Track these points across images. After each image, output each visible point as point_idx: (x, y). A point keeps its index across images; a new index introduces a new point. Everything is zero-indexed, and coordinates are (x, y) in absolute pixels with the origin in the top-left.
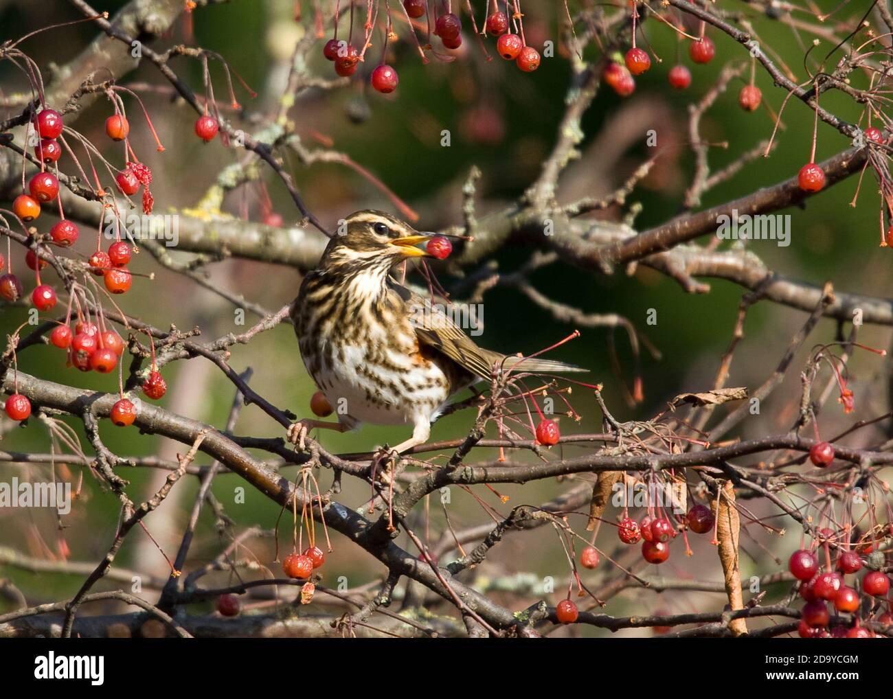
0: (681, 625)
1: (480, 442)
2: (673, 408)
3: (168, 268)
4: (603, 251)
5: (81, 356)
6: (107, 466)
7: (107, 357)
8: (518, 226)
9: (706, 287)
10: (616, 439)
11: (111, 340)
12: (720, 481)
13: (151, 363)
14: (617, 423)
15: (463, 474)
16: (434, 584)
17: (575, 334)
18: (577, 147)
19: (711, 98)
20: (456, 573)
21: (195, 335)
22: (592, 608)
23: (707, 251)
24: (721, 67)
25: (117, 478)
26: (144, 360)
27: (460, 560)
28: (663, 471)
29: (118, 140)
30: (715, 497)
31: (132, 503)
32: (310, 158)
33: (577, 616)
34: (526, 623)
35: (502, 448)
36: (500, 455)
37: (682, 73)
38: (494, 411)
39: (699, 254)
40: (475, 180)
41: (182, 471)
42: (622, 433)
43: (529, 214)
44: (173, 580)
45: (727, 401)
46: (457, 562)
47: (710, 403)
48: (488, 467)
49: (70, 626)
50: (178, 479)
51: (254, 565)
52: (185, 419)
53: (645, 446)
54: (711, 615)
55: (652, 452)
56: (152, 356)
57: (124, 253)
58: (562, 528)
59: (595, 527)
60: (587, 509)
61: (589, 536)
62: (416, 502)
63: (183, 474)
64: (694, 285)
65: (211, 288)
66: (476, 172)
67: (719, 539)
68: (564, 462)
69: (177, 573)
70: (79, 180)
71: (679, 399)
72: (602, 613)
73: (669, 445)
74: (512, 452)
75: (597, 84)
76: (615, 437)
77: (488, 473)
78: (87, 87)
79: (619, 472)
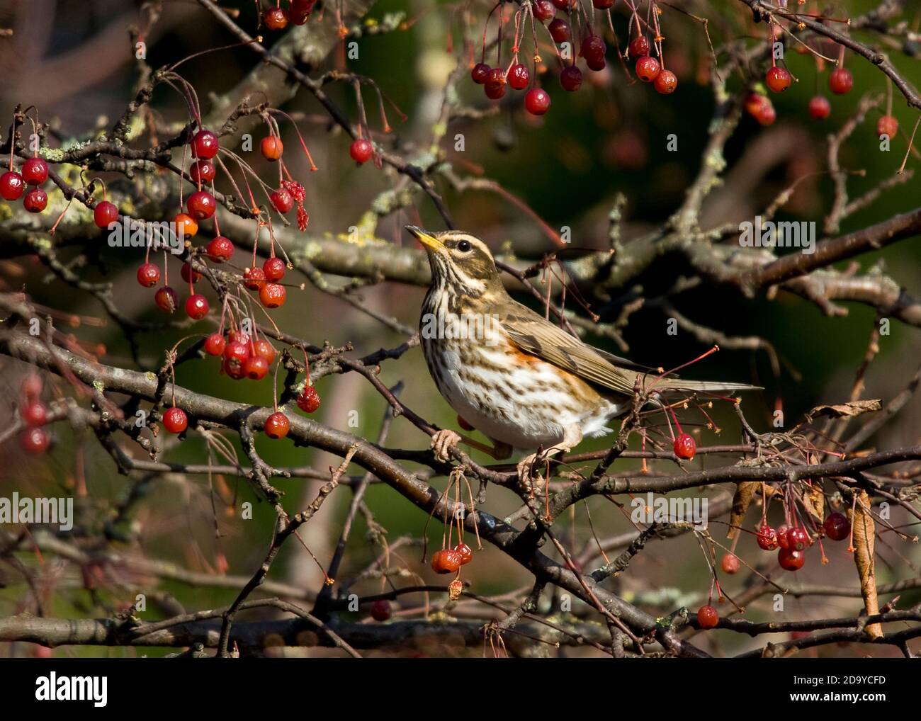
0: (818, 630)
1: (624, 453)
2: (810, 420)
3: (324, 291)
4: (745, 275)
5: (233, 364)
6: (263, 478)
7: (259, 364)
8: (662, 251)
9: (844, 311)
10: (755, 450)
11: (264, 349)
12: (856, 490)
13: (305, 378)
14: (756, 435)
15: (607, 484)
16: (579, 591)
17: (715, 349)
18: (720, 175)
19: (849, 128)
20: (601, 580)
21: (348, 350)
22: (732, 614)
23: (845, 276)
24: (858, 97)
25: (273, 489)
26: (298, 375)
27: (605, 568)
28: (800, 481)
29: (272, 160)
30: (851, 506)
31: (286, 515)
32: (461, 185)
33: (717, 621)
34: (667, 628)
35: (644, 459)
36: (642, 466)
37: (822, 104)
38: (636, 424)
39: (839, 278)
40: (621, 207)
41: (334, 483)
42: (760, 444)
43: (673, 240)
44: (326, 588)
45: (862, 413)
46: (601, 570)
47: (846, 415)
48: (631, 477)
49: (228, 634)
50: (330, 491)
51: (405, 573)
52: (338, 432)
53: (783, 457)
54: (848, 620)
55: (789, 462)
56: (306, 370)
57: (278, 268)
58: (703, 537)
59: (734, 535)
60: (727, 518)
61: (728, 544)
62: (560, 512)
63: (336, 486)
64: (832, 309)
65: (365, 311)
66: (622, 199)
67: (854, 546)
68: (704, 473)
69: (331, 581)
70: (234, 199)
71: (816, 411)
72: (741, 619)
73: (806, 456)
74: (654, 462)
75: (738, 114)
76: (753, 448)
77: (631, 484)
78: (243, 110)
79: (758, 482)
